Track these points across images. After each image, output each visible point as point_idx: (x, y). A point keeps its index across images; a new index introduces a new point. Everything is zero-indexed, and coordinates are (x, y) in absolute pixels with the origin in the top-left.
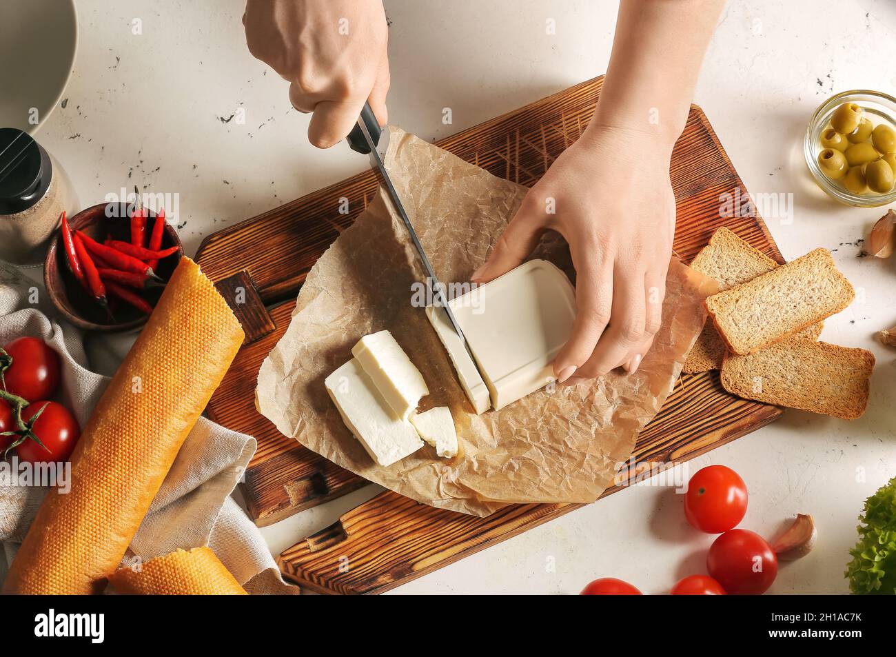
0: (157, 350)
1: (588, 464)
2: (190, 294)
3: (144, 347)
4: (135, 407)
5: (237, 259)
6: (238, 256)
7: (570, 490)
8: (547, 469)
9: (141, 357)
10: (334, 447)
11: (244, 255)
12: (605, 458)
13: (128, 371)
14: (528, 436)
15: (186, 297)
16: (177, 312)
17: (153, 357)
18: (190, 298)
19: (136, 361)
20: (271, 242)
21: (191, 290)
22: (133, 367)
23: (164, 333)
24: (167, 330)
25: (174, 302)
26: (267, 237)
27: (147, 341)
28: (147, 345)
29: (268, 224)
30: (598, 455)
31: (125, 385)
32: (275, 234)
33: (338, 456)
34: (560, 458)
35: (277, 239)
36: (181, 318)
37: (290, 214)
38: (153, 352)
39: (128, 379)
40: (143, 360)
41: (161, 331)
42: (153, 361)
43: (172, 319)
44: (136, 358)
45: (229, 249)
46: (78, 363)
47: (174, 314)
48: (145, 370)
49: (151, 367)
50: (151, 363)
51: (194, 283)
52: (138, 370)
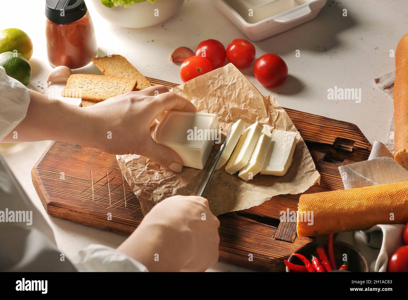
0: (346, 203)
1: (217, 85)
2: (312, 206)
3: (350, 210)
4: (376, 195)
5: (272, 244)
6: (271, 245)
7: (234, 78)
8: (234, 95)
9: (355, 207)
10: (304, 158)
11: (268, 244)
12: (210, 83)
13: (365, 209)
14: (228, 115)
15: (314, 206)
16: (323, 206)
17: (350, 203)
18: (313, 205)
19: (358, 209)
20: (251, 241)
21: (310, 207)
22: (362, 208)
23: (337, 205)
24: (334, 204)
25: (321, 210)
26: (251, 243)
27: (346, 210)
28: (348, 208)
29: (244, 247)
30: (211, 87)
31: (372, 205)
32: (247, 242)
33: (306, 154)
34: (225, 97)
35: (247, 240)
36: (325, 203)
37: (231, 244)
38: (349, 204)
39: (368, 206)
40: (355, 206)
41: (337, 207)
42: (352, 202)
43: (329, 205)
44: (357, 209)
45: (271, 250)
46: (382, 235)
47: (326, 206)
48: (358, 202)
49: (355, 200)
50: (353, 202)
51: (306, 208)
52: (361, 205)
